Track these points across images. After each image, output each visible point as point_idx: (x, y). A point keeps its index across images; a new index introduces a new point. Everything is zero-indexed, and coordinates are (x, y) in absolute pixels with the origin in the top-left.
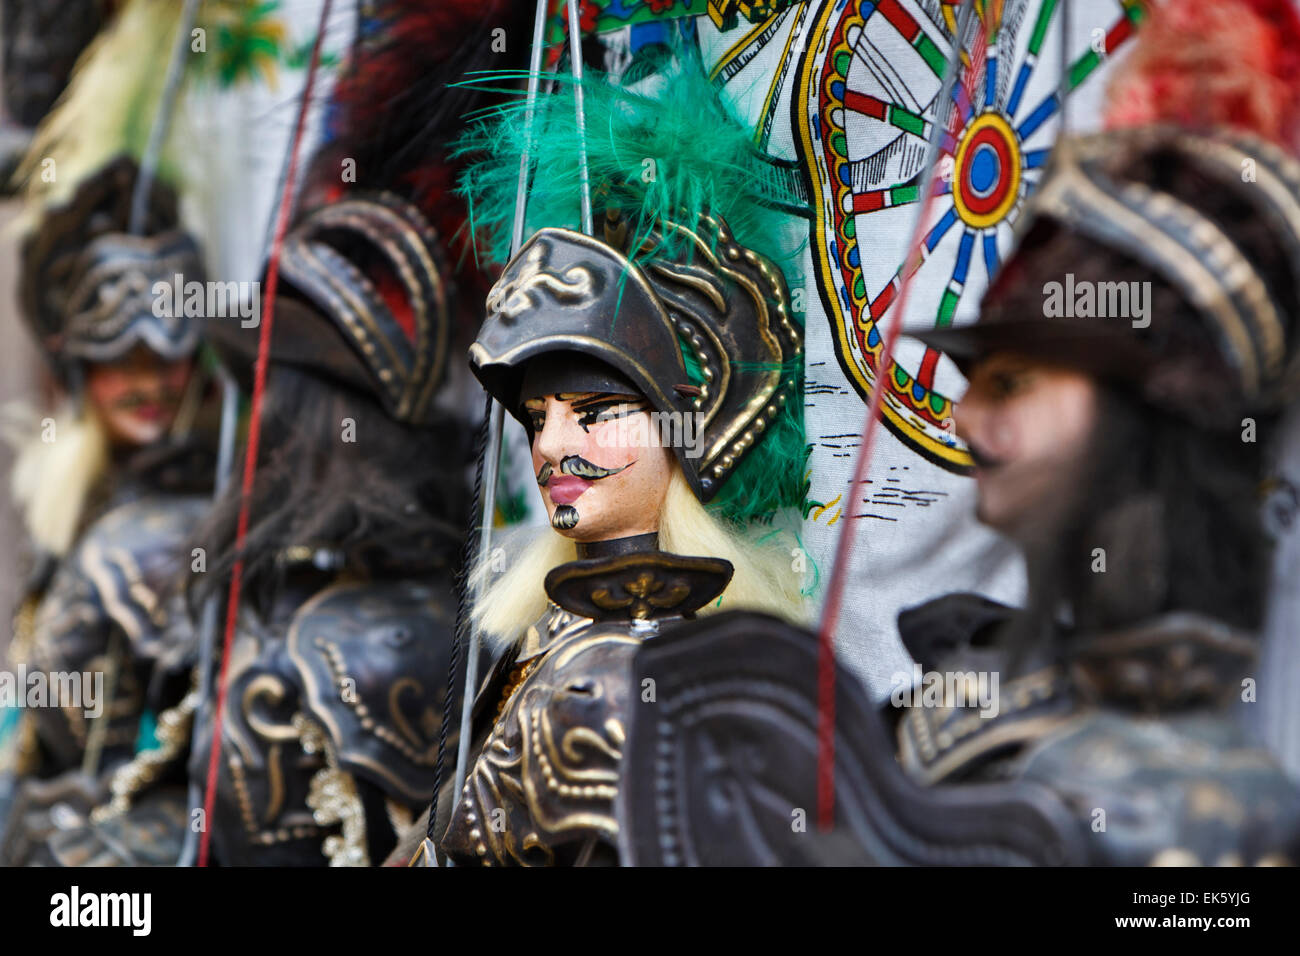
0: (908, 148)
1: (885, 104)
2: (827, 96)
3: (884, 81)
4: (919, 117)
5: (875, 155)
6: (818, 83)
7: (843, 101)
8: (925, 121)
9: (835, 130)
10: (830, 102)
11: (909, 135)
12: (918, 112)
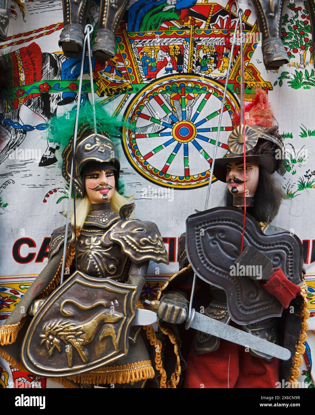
0: (155, 126)
1: (150, 117)
2: (135, 113)
3: (151, 112)
4: (159, 120)
5: (145, 127)
6: (133, 111)
7: (139, 115)
8: (161, 121)
9: (134, 121)
10: (135, 115)
11: (155, 124)
12: (159, 119)
